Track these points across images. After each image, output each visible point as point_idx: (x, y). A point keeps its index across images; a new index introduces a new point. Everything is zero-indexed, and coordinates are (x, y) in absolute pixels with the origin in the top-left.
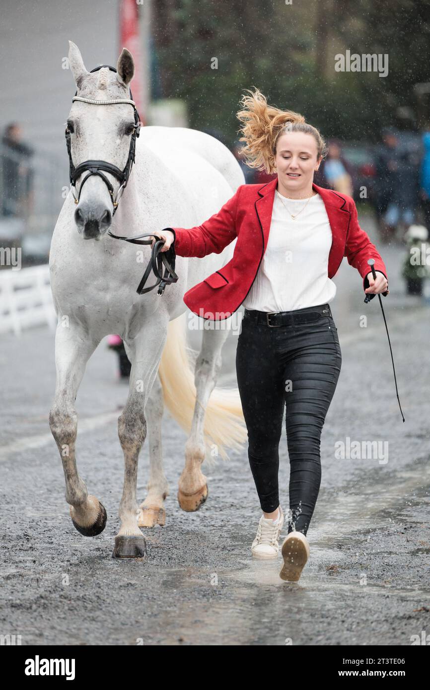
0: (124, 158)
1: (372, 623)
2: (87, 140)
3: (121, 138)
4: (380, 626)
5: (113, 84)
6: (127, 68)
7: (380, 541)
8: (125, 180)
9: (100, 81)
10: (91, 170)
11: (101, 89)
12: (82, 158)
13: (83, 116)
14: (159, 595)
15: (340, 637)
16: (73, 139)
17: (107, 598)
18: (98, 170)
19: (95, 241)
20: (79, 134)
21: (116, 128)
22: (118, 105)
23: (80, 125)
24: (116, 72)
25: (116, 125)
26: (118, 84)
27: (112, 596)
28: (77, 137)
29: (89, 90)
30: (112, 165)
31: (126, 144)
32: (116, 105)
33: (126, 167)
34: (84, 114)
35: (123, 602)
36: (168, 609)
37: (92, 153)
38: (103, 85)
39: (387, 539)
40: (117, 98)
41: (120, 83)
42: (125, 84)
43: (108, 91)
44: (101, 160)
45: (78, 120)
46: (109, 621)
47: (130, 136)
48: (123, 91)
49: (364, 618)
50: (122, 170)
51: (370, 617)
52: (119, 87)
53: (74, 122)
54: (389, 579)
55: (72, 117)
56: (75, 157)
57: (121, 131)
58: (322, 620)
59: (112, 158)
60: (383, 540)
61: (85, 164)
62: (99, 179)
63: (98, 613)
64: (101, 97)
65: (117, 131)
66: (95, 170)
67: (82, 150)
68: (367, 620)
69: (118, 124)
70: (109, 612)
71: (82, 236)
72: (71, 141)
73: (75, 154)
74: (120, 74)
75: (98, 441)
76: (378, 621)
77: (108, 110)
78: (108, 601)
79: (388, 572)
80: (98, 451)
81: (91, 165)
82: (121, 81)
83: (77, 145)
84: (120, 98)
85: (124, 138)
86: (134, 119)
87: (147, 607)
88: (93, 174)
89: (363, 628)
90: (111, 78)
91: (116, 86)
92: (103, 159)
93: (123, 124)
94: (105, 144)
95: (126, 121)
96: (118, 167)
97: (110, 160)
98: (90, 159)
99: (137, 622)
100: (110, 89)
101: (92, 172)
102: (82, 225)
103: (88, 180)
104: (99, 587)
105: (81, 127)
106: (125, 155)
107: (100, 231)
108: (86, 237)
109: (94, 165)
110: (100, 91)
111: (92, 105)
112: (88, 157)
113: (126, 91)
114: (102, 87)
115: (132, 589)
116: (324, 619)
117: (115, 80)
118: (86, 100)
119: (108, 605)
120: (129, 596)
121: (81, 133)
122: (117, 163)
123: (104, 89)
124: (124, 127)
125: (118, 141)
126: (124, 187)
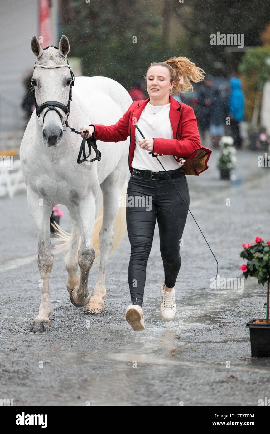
0: (67, 99)
1: (199, 385)
2: (45, 90)
3: (65, 87)
4: (204, 387)
5: (57, 56)
6: (65, 46)
7: (204, 334)
8: (68, 112)
9: (50, 55)
10: (49, 107)
11: (51, 59)
12: (43, 100)
13: (42, 76)
14: (65, 369)
15: (179, 395)
16: (36, 90)
17: (33, 371)
18: (53, 107)
19: (54, 147)
20: (40, 87)
21: (62, 82)
22: (61, 68)
23: (40, 81)
24: (58, 49)
25: (61, 80)
26: (60, 56)
27: (36, 370)
28: (39, 88)
29: (44, 60)
30: (61, 103)
31: (67, 91)
32: (60, 68)
33: (68, 104)
34: (42, 75)
35: (42, 374)
36: (71, 378)
37: (49, 97)
38: (51, 57)
39: (208, 333)
40: (60, 64)
41: (61, 55)
42: (64, 56)
43: (55, 60)
44: (54, 101)
45: (39, 78)
46: (34, 385)
47: (69, 86)
48: (63, 59)
49: (194, 382)
50: (66, 105)
51: (198, 382)
52: (61, 58)
53: (37, 80)
54: (210, 358)
55: (36, 77)
56: (38, 100)
57: (64, 83)
58: (167, 384)
59: (60, 99)
60: (206, 333)
61: (45, 104)
62: (54, 112)
63: (27, 381)
64: (51, 64)
65: (62, 84)
66: (52, 107)
67: (43, 96)
68: (196, 384)
69: (62, 79)
70: (34, 380)
71: (47, 145)
72: (35, 91)
73: (38, 98)
74: (61, 50)
75: (27, 273)
76: (203, 384)
77: (56, 72)
78: (33, 373)
79: (208, 353)
80: (26, 279)
81: (49, 104)
82: (62, 54)
83: (39, 93)
84: (62, 64)
85: (66, 87)
86: (71, 76)
87: (58, 376)
88: (51, 109)
89: (194, 389)
90: (56, 53)
91: (59, 57)
92: (55, 100)
93: (65, 79)
94: (56, 92)
95: (67, 77)
96: (64, 104)
97: (59, 101)
98: (48, 101)
99: (51, 386)
100: (56, 59)
101: (50, 108)
102: (46, 139)
103: (48, 113)
104: (28, 365)
105: (41, 82)
106: (67, 97)
107: (57, 141)
108: (49, 145)
109: (51, 104)
110: (50, 61)
111: (46, 69)
112: (46, 100)
113: (65, 60)
114: (51, 58)
115: (48, 366)
116: (169, 384)
117: (58, 54)
118: (43, 66)
119: (33, 376)
120: (47, 370)
121: (41, 86)
122: (63, 102)
123: (52, 60)
124: (66, 81)
125: (63, 89)
126: (68, 116)
